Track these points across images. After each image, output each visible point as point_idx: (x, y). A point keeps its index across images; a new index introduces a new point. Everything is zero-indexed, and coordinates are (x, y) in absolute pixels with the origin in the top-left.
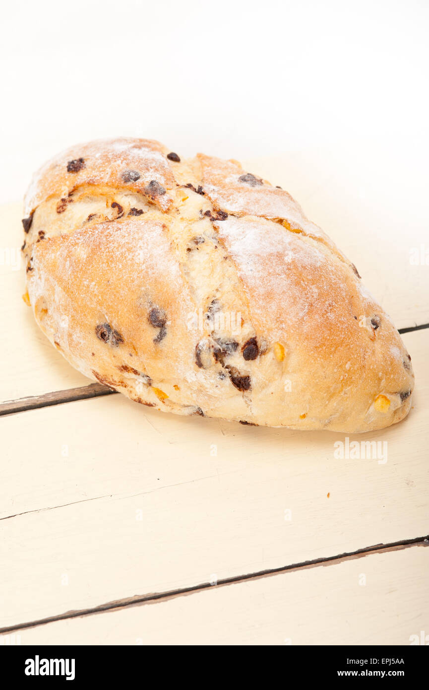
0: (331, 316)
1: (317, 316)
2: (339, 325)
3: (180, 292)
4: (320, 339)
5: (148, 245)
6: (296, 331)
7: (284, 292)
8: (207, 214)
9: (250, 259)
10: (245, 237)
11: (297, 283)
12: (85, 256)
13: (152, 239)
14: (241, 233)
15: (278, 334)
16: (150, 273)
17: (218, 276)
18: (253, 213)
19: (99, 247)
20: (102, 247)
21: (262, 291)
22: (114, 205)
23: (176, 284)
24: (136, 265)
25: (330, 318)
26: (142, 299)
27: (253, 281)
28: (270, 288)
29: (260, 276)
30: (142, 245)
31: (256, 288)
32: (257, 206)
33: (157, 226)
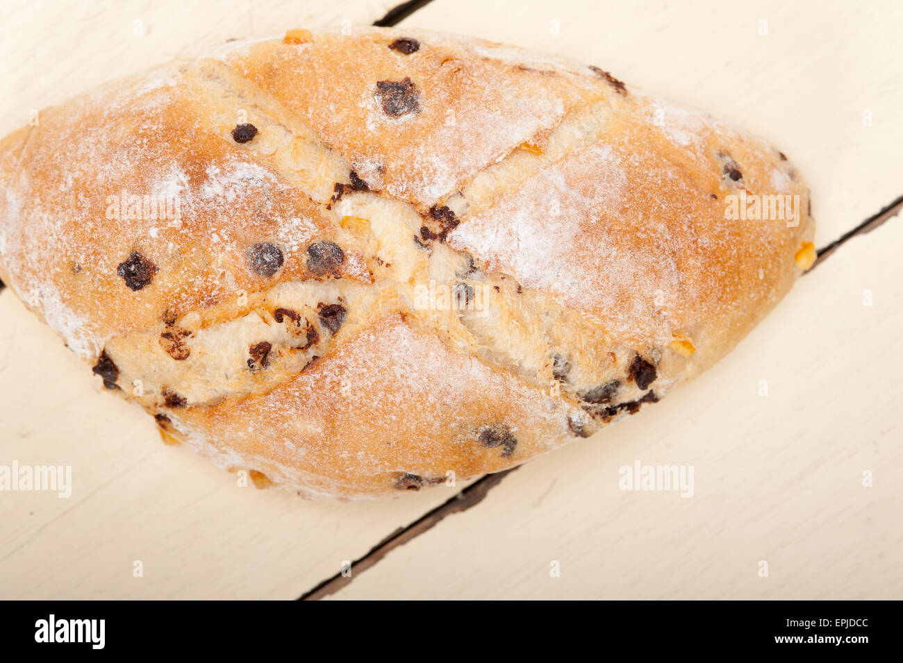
0: (704, 241)
1: (692, 262)
2: (721, 243)
3: (508, 390)
4: (717, 285)
5: (410, 365)
6: (685, 307)
7: (635, 275)
8: (426, 233)
9: (557, 269)
10: (519, 240)
11: (638, 243)
12: (319, 430)
13: (408, 353)
14: (509, 238)
15: (666, 330)
16: (449, 401)
17: (535, 327)
18: (473, 172)
19: (335, 410)
20: (338, 406)
21: (609, 301)
22: (279, 315)
23: (496, 387)
24: (418, 403)
25: (705, 246)
26: (459, 436)
27: (588, 297)
28: (616, 288)
29: (590, 282)
30: (402, 372)
31: (600, 303)
32: (466, 153)
33: (396, 328)
